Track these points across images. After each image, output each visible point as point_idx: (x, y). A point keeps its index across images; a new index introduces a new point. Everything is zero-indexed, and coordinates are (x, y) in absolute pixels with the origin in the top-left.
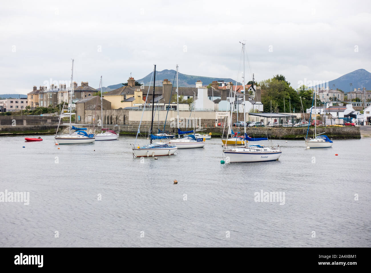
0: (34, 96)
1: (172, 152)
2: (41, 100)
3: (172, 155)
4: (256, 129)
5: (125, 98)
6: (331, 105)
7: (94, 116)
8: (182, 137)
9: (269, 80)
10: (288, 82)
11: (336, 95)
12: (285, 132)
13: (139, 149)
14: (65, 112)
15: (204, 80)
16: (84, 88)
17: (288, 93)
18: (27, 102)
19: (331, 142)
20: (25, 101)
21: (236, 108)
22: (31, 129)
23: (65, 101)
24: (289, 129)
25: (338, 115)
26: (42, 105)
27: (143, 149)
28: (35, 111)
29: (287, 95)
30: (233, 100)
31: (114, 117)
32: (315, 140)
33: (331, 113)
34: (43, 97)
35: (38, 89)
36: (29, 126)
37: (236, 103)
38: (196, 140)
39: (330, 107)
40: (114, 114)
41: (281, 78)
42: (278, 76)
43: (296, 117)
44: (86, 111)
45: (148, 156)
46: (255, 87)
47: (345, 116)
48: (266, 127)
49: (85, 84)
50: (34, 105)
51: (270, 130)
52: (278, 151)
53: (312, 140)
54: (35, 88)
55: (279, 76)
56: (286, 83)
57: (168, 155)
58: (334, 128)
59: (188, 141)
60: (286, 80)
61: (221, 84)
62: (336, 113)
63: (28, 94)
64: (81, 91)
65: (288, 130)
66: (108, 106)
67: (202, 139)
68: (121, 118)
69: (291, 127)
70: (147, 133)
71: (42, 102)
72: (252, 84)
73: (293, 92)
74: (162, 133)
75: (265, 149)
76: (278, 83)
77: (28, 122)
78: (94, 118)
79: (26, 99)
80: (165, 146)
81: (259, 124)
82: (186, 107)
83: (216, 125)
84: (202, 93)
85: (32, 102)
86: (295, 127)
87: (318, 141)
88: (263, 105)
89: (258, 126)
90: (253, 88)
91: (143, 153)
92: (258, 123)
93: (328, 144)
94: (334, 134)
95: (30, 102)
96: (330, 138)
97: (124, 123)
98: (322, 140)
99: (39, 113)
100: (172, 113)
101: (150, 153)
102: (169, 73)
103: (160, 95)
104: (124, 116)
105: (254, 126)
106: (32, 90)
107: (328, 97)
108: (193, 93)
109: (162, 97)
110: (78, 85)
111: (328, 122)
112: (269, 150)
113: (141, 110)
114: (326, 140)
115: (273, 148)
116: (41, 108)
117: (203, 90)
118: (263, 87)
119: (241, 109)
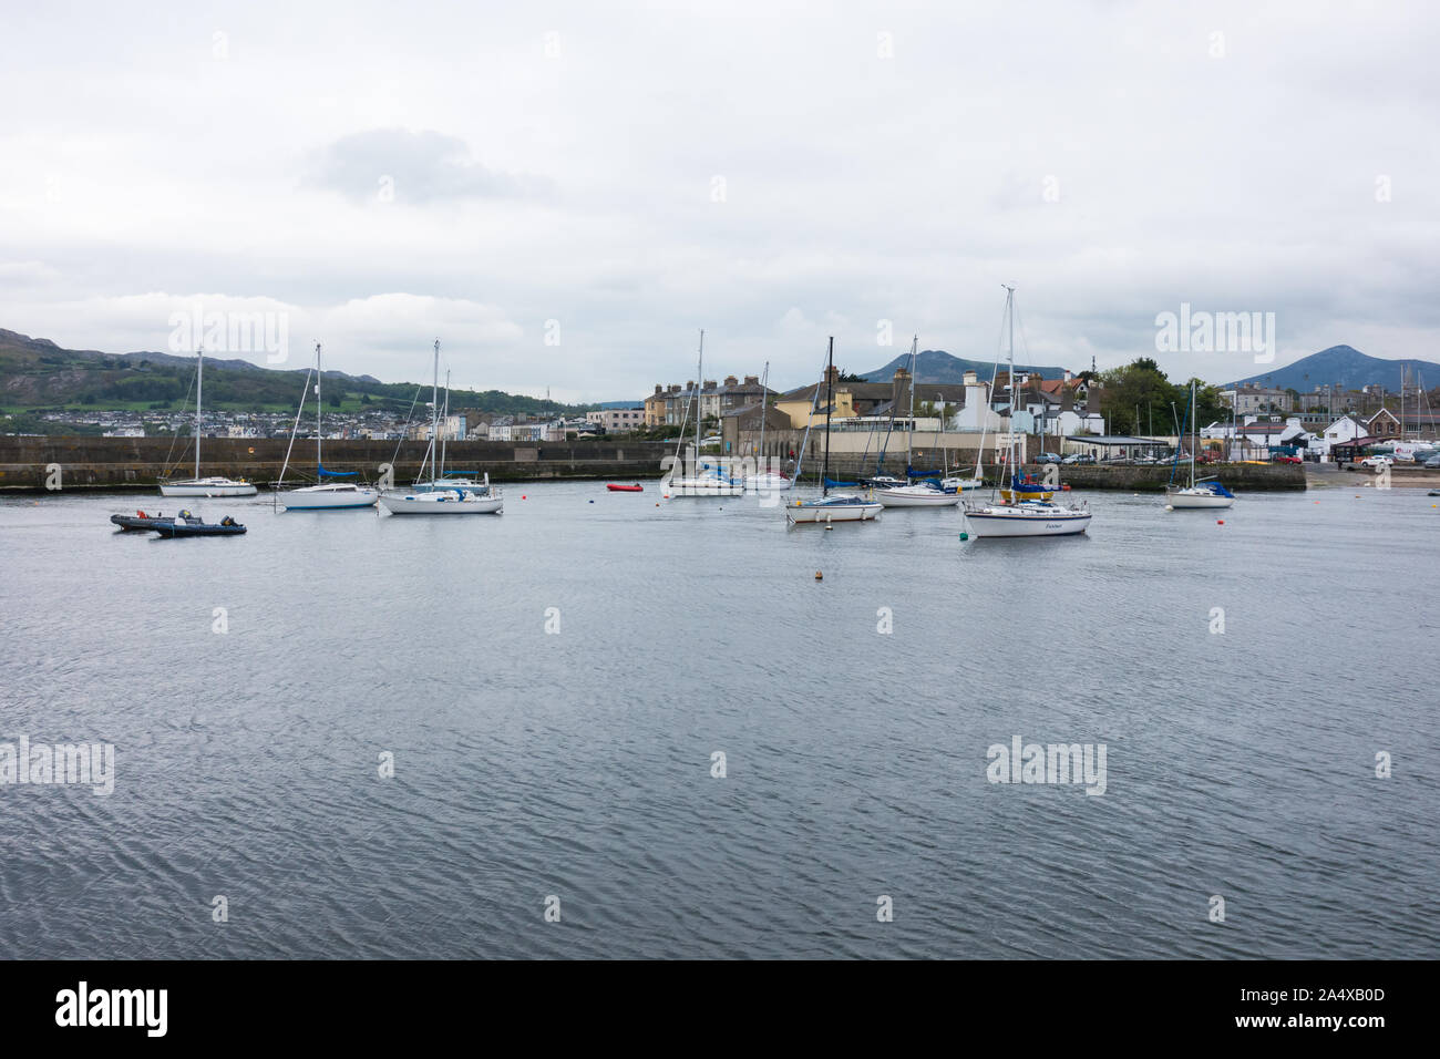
0: (656, 405)
1: (869, 512)
2: (669, 412)
3: (871, 519)
4: (1076, 469)
5: (817, 407)
6: (1254, 419)
7: (756, 442)
8: (914, 483)
9: (1121, 368)
10: (1163, 373)
11: (1273, 400)
12: (1136, 475)
13: (800, 507)
14: (712, 435)
15: (982, 372)
16: (751, 388)
17: (1161, 395)
18: (644, 416)
19: (1232, 497)
20: (640, 413)
21: (1045, 426)
22: (632, 468)
23: (713, 413)
24: (1146, 469)
25: (1267, 441)
26: (671, 421)
27: (807, 507)
28: (656, 433)
29: (1158, 399)
30: (1039, 409)
31: (793, 444)
32: (1191, 492)
33: (1249, 437)
34: (673, 406)
35: (665, 390)
36: (627, 462)
37: (1048, 414)
38: (942, 490)
39: (1251, 424)
40: (793, 438)
41: (1147, 366)
42: (1141, 360)
43: (1167, 444)
44: (741, 433)
45: (818, 520)
46: (1090, 382)
47: (1283, 442)
48: (1099, 466)
49: (751, 381)
50: (657, 422)
51: (1107, 471)
52: (1084, 513)
53: (1184, 491)
54: (658, 389)
55: (1145, 360)
56: (1156, 375)
57: (860, 520)
58: (1247, 467)
59: (927, 492)
60: (1159, 369)
61: (1021, 377)
62: (1264, 436)
63: (646, 401)
64: (744, 395)
65: (1144, 471)
66: (784, 422)
67: (956, 488)
68: (805, 446)
69: (1152, 466)
70: (817, 474)
71: (671, 416)
72: (1086, 376)
73: (1171, 393)
74: (883, 475)
75: (1056, 508)
76: (1141, 374)
77: (627, 454)
78: (755, 447)
79: (643, 409)
80: (855, 501)
81: (1085, 459)
82: (934, 423)
83: (997, 461)
84: (975, 396)
85: (653, 416)
86: (1160, 465)
87: (1197, 493)
88: (1103, 421)
89: (1082, 463)
90: (1087, 384)
91: (807, 514)
92: (1083, 456)
93: (1222, 501)
94: (1246, 480)
95: (648, 417)
96: (1227, 488)
97: (812, 457)
98: (1207, 491)
99: (663, 437)
100: (904, 436)
101: (823, 513)
102: (934, 357)
103: (890, 400)
104: (812, 442)
105: (1074, 462)
106: (653, 393)
107: (1258, 404)
108: (957, 396)
109: (891, 404)
110: (739, 383)
111: (1235, 456)
112: (1064, 511)
113: (843, 430)
114: (1218, 493)
115: (1073, 508)
116: (667, 426)
117: (975, 389)
118: (1110, 384)
119: (1053, 427)
